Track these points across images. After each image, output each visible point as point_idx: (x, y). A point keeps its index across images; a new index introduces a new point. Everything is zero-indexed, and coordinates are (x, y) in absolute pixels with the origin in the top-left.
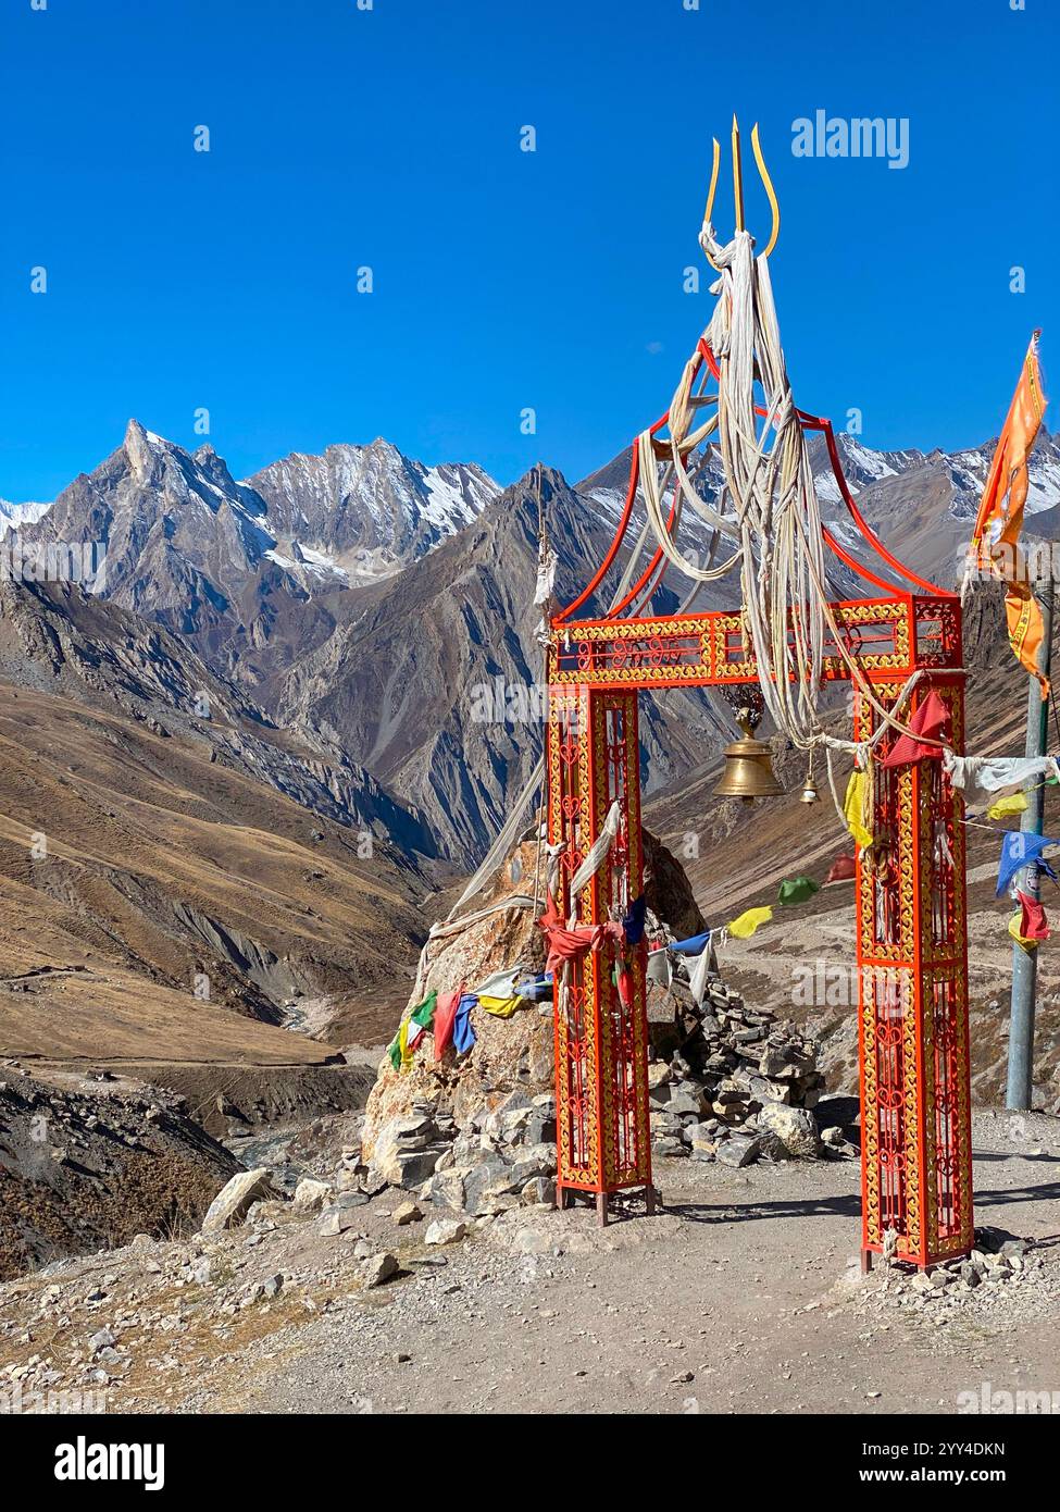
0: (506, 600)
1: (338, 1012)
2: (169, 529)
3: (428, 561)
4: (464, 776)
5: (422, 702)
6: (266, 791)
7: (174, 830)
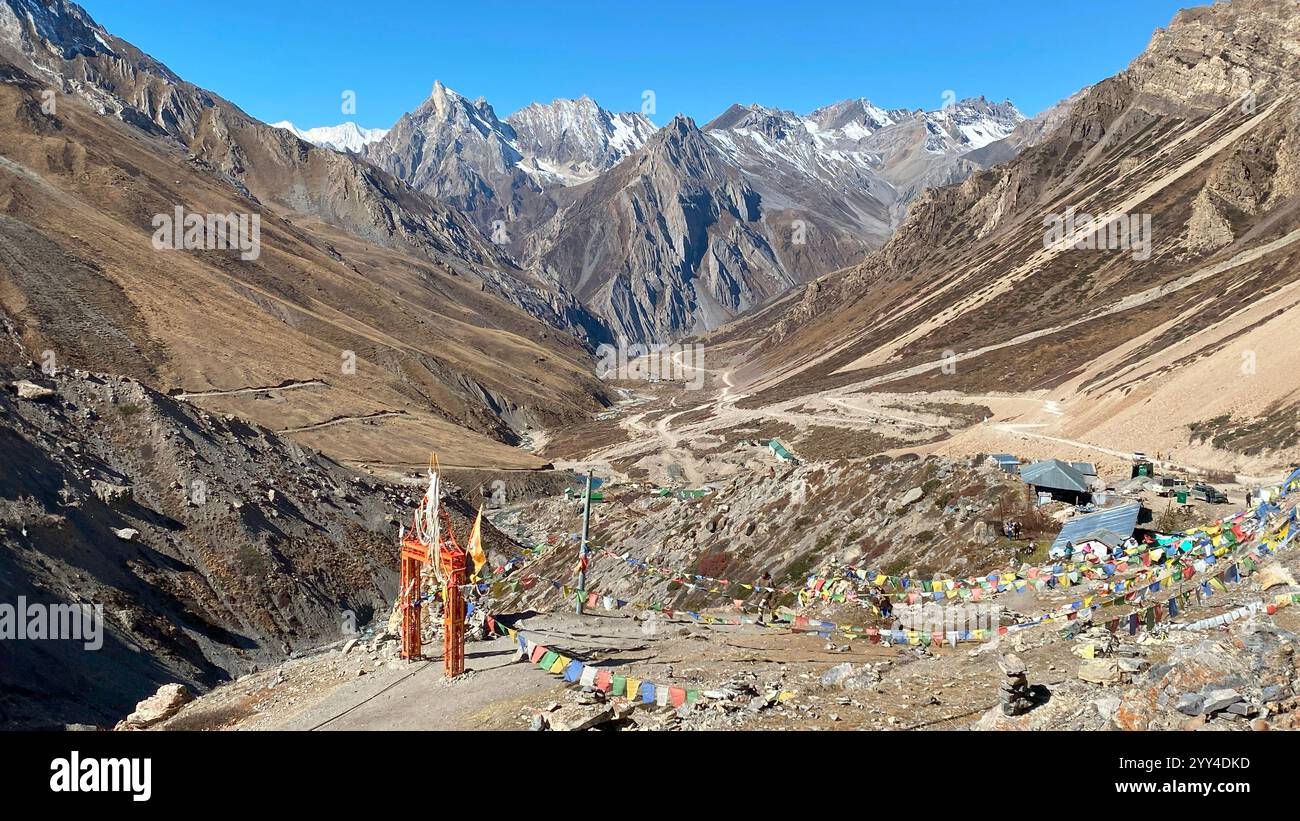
0: (658, 196)
1: (551, 439)
2: (459, 147)
3: (612, 172)
4: (631, 300)
5: (607, 256)
6: (513, 309)
7: (458, 331)
